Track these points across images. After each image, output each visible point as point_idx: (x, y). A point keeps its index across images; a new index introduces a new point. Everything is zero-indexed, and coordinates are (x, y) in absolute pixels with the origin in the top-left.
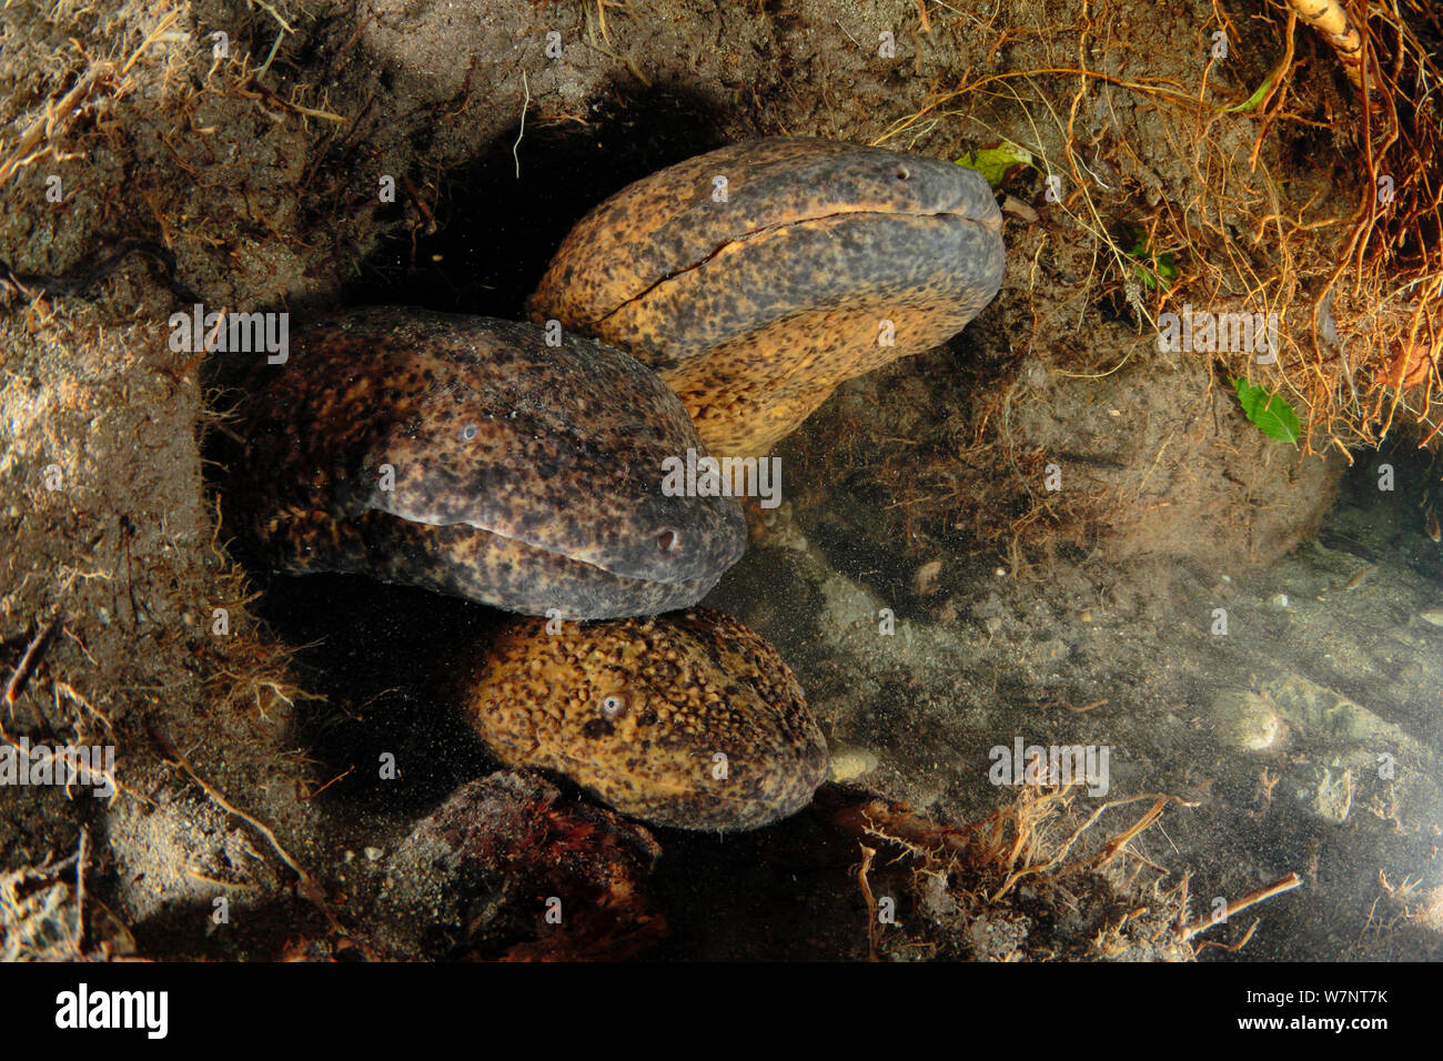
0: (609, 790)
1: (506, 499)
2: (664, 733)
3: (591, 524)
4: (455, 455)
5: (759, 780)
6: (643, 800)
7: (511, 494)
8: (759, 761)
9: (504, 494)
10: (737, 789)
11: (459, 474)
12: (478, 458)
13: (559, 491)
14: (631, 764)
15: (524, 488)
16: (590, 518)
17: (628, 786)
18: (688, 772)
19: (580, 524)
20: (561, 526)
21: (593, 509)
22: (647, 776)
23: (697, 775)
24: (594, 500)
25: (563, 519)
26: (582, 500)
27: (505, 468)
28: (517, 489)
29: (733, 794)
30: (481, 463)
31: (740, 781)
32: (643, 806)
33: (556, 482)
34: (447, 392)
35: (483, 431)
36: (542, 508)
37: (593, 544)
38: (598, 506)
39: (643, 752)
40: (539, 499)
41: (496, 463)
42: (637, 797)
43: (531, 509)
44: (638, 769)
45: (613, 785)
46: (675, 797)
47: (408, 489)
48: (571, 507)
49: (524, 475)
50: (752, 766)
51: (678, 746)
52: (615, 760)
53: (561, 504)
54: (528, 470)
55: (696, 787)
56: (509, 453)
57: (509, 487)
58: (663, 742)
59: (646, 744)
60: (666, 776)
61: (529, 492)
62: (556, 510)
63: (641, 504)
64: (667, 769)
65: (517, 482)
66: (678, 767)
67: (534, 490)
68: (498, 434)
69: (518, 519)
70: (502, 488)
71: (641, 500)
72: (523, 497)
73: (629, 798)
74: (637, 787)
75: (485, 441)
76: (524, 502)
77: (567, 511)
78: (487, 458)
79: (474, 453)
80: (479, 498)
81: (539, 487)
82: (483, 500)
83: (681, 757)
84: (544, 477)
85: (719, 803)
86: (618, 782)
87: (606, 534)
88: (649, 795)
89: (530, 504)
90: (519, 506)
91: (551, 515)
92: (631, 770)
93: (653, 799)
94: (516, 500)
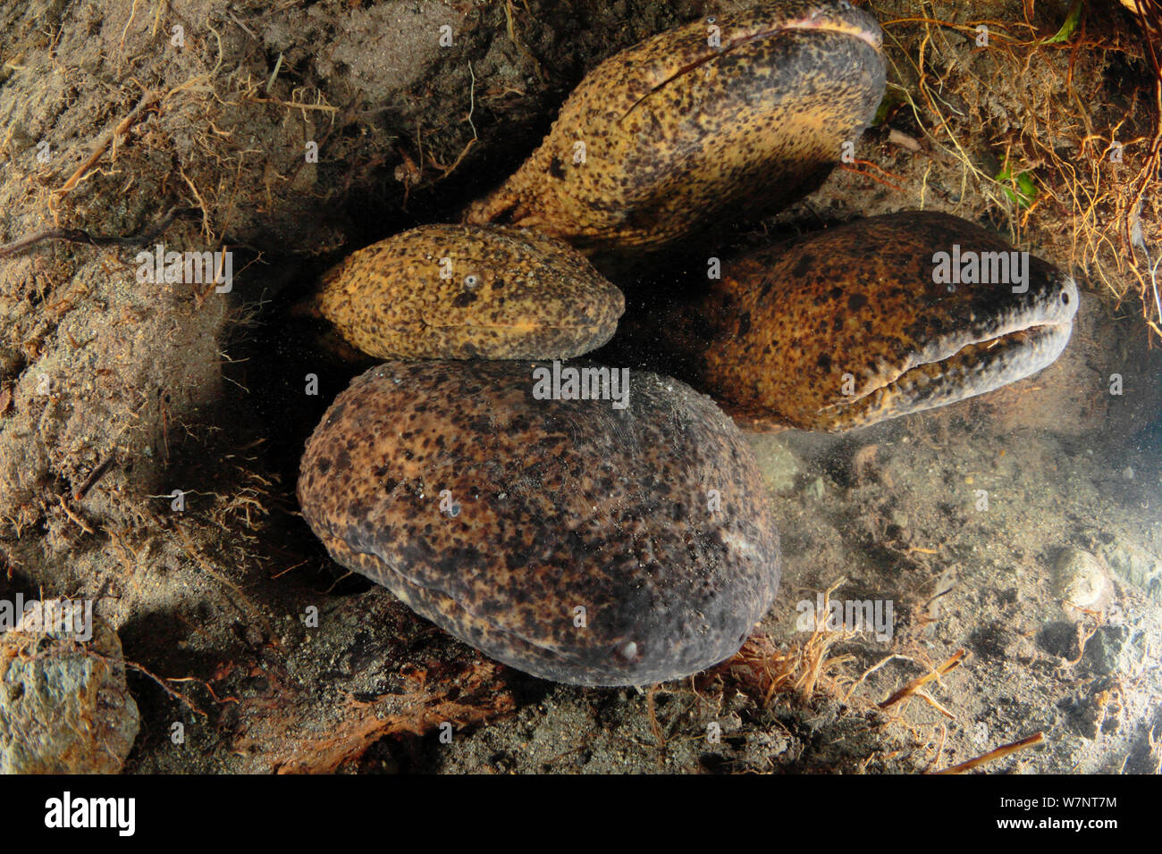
0: (481, 342)
1: (471, 582)
2: (513, 290)
3: (549, 621)
4: (438, 528)
5: (584, 309)
6: (506, 342)
7: (475, 579)
8: (581, 296)
9: (470, 577)
10: (570, 318)
11: (435, 548)
12: (456, 536)
13: (521, 584)
14: (494, 317)
15: (489, 575)
16: (549, 615)
17: (494, 335)
18: (535, 313)
19: (537, 619)
20: (519, 618)
21: (553, 608)
22: (506, 322)
23: (541, 313)
24: (555, 599)
25: (521, 611)
26: (543, 597)
27: (477, 551)
28: (482, 576)
29: (568, 323)
30: (458, 541)
31: (571, 312)
32: (507, 347)
33: (521, 575)
34: (450, 462)
35: (465, 511)
36: (502, 598)
37: (550, 638)
38: (558, 605)
39: (501, 306)
40: (501, 589)
41: (471, 545)
42: (502, 341)
43: (492, 597)
44: (499, 319)
45: (483, 338)
46: (528, 334)
47: (395, 551)
48: (532, 602)
49: (492, 563)
50: (577, 300)
51: (524, 296)
52: (482, 317)
53: (521, 597)
54: (497, 557)
55: (541, 322)
56: (485, 537)
57: (476, 572)
58: (513, 296)
59: (502, 301)
60: (521, 319)
61: (493, 580)
62: (514, 603)
63: (603, 610)
64: (520, 313)
65: (483, 569)
66: (527, 310)
67: (498, 579)
68: (480, 515)
69: (479, 602)
70: (469, 572)
71: (605, 606)
72: (486, 583)
73: (496, 343)
74: (500, 334)
75: (466, 520)
76: (486, 588)
77: (526, 605)
78: (464, 537)
79: (453, 531)
80: (448, 576)
81: (504, 577)
82: (452, 578)
83: (528, 303)
84: (511, 568)
85: (558, 332)
86: (486, 334)
87: (563, 633)
88: (510, 336)
89: (492, 593)
90: (481, 591)
91: (509, 607)
92: (495, 321)
93: (514, 340)
94: (480, 585)
